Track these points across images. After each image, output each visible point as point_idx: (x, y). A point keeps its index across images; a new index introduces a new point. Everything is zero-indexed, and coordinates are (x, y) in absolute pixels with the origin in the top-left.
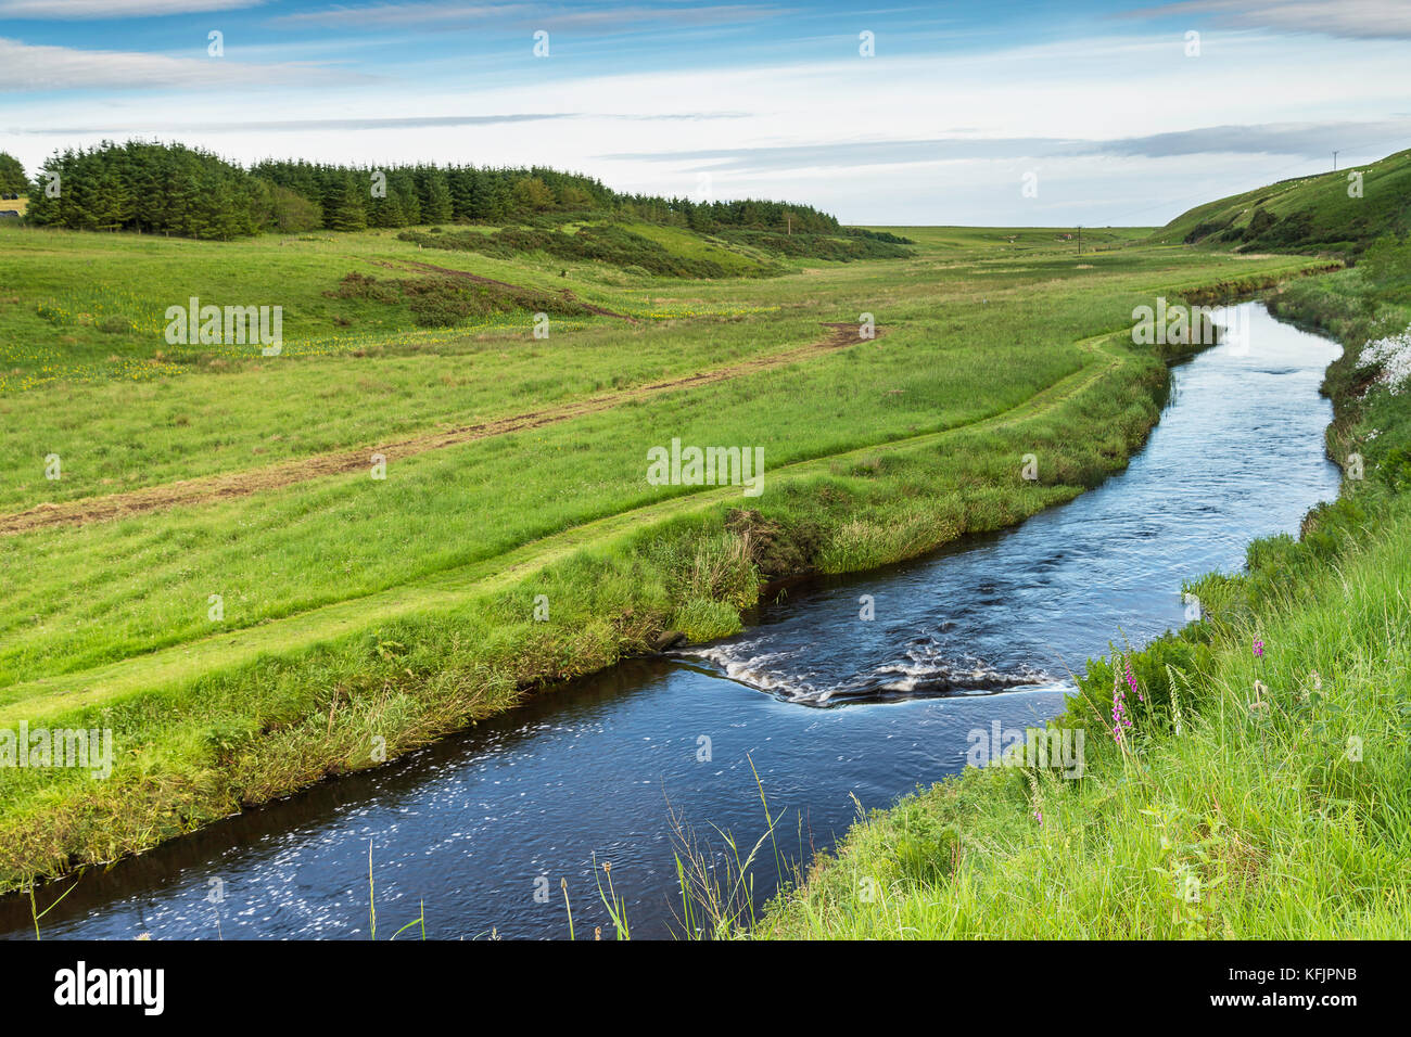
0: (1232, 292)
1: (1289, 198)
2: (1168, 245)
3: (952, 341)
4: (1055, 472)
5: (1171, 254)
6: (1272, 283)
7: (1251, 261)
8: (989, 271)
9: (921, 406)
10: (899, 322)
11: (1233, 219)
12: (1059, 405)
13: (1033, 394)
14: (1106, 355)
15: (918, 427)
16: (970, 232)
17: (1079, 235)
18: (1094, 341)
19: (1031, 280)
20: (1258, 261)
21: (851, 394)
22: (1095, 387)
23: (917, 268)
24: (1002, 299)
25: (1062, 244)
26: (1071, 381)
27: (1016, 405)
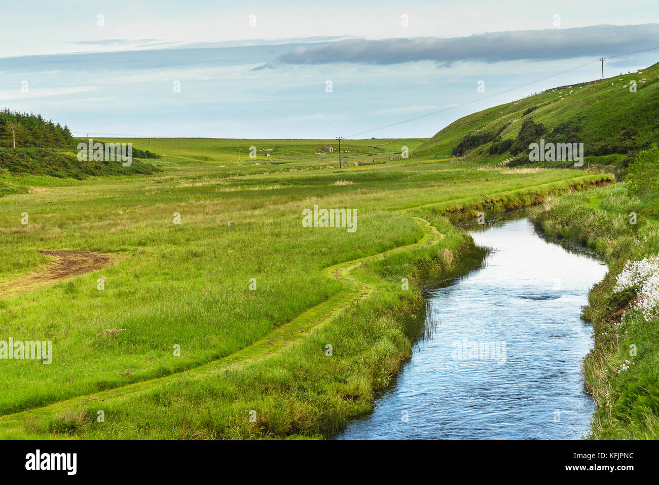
0: (499, 209)
1: (557, 108)
2: (435, 158)
3: (187, 269)
4: (289, 421)
5: (437, 168)
6: (540, 200)
7: (521, 176)
8: (239, 189)
9: (139, 347)
10: (131, 248)
11: (501, 130)
12: (298, 343)
13: (270, 330)
14: (356, 283)
15: (134, 373)
16: (230, 144)
17: (340, 147)
18: (345, 267)
19: (284, 198)
20: (526, 175)
21: (61, 335)
22: (341, 320)
23: (160, 186)
24: (248, 221)
25: (323, 158)
26: (314, 314)
27: (249, 343)
